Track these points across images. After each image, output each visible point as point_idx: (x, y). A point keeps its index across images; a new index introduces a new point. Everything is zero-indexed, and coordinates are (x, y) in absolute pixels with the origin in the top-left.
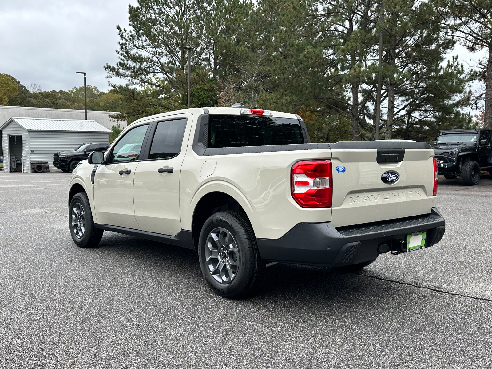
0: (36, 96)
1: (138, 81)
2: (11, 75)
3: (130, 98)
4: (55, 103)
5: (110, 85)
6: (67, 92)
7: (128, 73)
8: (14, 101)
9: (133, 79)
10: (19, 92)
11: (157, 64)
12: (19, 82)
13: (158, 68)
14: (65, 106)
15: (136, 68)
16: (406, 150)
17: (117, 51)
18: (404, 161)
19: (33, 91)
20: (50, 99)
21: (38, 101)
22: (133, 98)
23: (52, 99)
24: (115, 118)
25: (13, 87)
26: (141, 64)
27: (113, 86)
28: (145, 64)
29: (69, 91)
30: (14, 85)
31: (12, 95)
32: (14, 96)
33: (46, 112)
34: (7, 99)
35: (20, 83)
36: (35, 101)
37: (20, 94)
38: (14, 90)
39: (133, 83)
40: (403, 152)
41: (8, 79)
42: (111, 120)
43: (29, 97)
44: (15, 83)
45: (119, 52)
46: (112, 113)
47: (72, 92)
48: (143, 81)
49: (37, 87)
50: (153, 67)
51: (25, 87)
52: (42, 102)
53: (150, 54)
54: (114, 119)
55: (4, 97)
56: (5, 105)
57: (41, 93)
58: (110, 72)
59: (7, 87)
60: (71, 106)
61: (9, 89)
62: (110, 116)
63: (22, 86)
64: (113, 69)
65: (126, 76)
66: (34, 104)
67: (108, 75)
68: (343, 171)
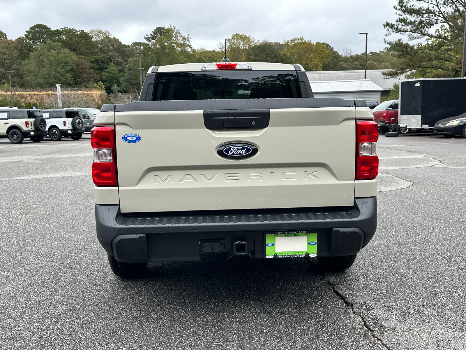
0: (347, 59)
1: (419, 35)
2: (326, 43)
3: (403, 54)
4: (363, 65)
5: (385, 42)
6: (379, 53)
7: (409, 28)
8: (327, 66)
9: (413, 34)
10: (332, 58)
11: (438, 14)
12: (333, 48)
13: (439, 18)
14: (372, 66)
15: (417, 22)
16: (272, 110)
17: (395, 7)
18: (270, 126)
19: (345, 55)
20: (359, 62)
21: (347, 65)
22: (406, 54)
23: (361, 62)
24: (388, 75)
25: (327, 53)
26: (422, 17)
27: (388, 43)
28: (426, 15)
29: (380, 52)
30: (328, 52)
31: (326, 60)
32: (327, 61)
33: (336, 74)
34: (321, 65)
35: (334, 50)
36: (345, 65)
37: (332, 59)
38: (328, 56)
39: (414, 38)
40: (268, 114)
41: (323, 47)
42: (385, 77)
43: (340, 61)
44: (329, 49)
45: (397, 8)
46: (385, 71)
47: (383, 52)
48: (423, 34)
49: (349, 52)
50: (435, 18)
51: (337, 52)
52: (351, 65)
53: (430, 4)
54: (388, 77)
55: (319, 63)
56: (320, 70)
57: (351, 57)
58: (389, 30)
59: (322, 54)
60: (378, 67)
61: (324, 56)
62: (383, 74)
63: (335, 52)
64: (392, 26)
65: (406, 31)
66: (344, 68)
67: (387, 32)
68: (135, 141)
